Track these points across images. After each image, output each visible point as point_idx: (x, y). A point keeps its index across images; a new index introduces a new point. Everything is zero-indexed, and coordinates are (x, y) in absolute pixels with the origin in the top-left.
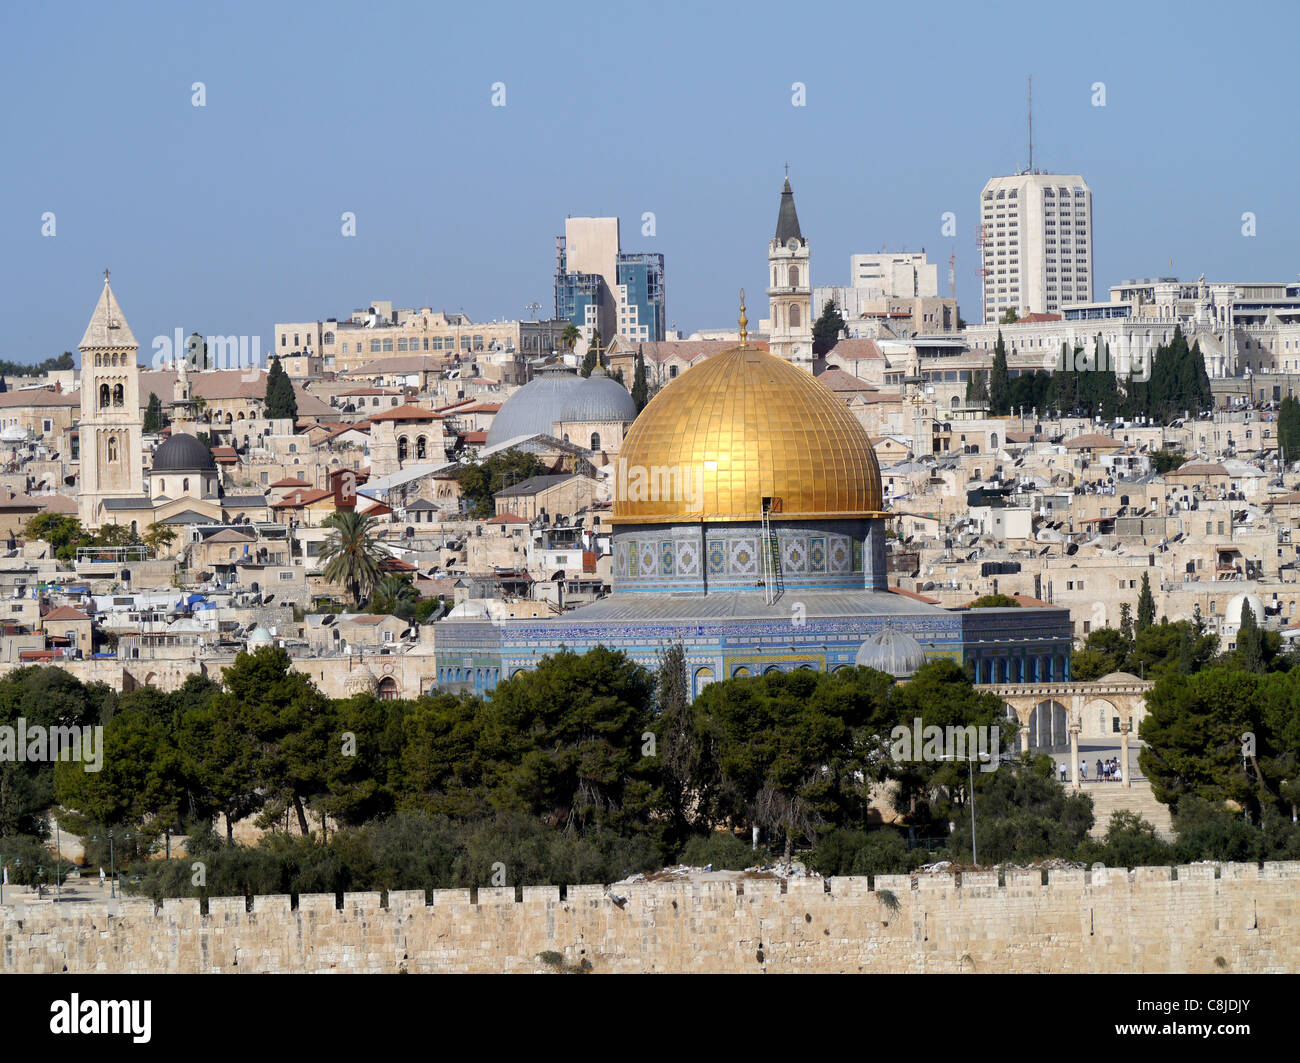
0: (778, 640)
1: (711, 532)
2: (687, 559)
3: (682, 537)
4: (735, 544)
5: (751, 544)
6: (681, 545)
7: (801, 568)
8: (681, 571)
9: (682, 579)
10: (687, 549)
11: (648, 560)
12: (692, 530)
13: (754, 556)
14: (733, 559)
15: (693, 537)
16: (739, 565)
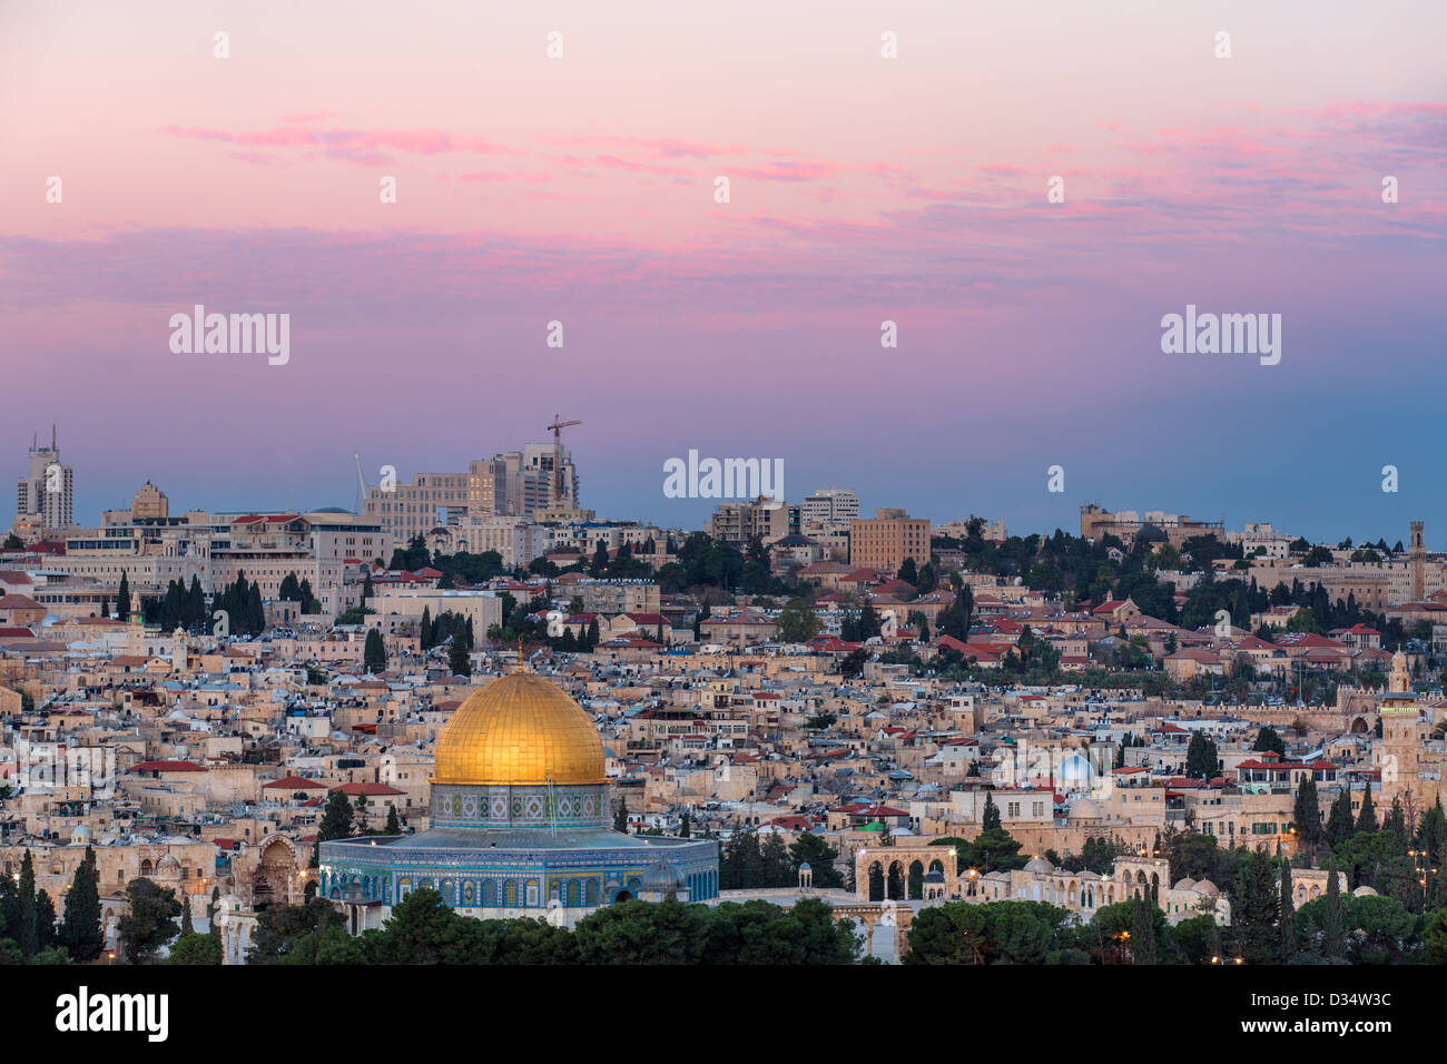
0: (576, 863)
1: (515, 791)
2: (499, 808)
3: (496, 794)
4: (530, 799)
5: (539, 799)
6: (495, 799)
7: (568, 815)
8: (495, 815)
9: (496, 820)
10: (499, 801)
11: (470, 808)
12: (502, 790)
13: (541, 807)
14: (528, 809)
15: (503, 794)
16: (532, 813)
